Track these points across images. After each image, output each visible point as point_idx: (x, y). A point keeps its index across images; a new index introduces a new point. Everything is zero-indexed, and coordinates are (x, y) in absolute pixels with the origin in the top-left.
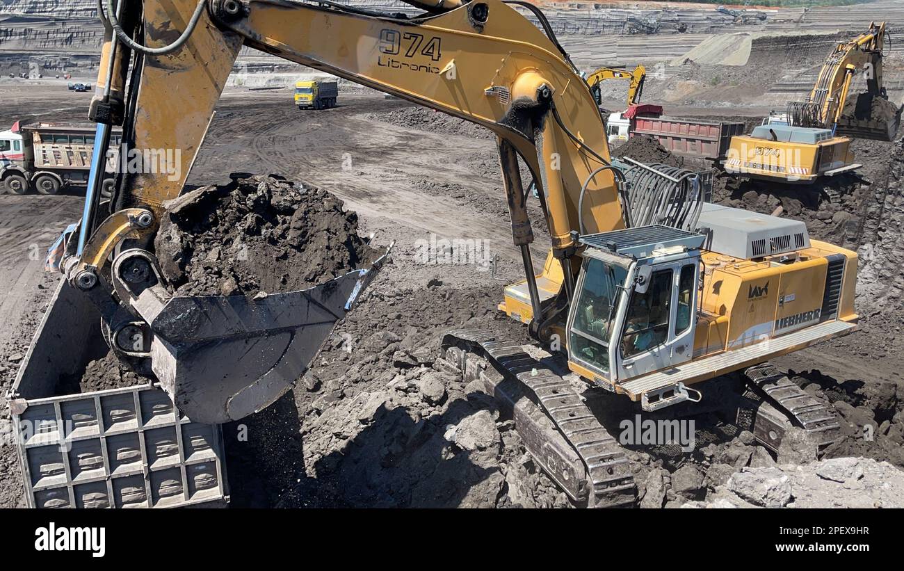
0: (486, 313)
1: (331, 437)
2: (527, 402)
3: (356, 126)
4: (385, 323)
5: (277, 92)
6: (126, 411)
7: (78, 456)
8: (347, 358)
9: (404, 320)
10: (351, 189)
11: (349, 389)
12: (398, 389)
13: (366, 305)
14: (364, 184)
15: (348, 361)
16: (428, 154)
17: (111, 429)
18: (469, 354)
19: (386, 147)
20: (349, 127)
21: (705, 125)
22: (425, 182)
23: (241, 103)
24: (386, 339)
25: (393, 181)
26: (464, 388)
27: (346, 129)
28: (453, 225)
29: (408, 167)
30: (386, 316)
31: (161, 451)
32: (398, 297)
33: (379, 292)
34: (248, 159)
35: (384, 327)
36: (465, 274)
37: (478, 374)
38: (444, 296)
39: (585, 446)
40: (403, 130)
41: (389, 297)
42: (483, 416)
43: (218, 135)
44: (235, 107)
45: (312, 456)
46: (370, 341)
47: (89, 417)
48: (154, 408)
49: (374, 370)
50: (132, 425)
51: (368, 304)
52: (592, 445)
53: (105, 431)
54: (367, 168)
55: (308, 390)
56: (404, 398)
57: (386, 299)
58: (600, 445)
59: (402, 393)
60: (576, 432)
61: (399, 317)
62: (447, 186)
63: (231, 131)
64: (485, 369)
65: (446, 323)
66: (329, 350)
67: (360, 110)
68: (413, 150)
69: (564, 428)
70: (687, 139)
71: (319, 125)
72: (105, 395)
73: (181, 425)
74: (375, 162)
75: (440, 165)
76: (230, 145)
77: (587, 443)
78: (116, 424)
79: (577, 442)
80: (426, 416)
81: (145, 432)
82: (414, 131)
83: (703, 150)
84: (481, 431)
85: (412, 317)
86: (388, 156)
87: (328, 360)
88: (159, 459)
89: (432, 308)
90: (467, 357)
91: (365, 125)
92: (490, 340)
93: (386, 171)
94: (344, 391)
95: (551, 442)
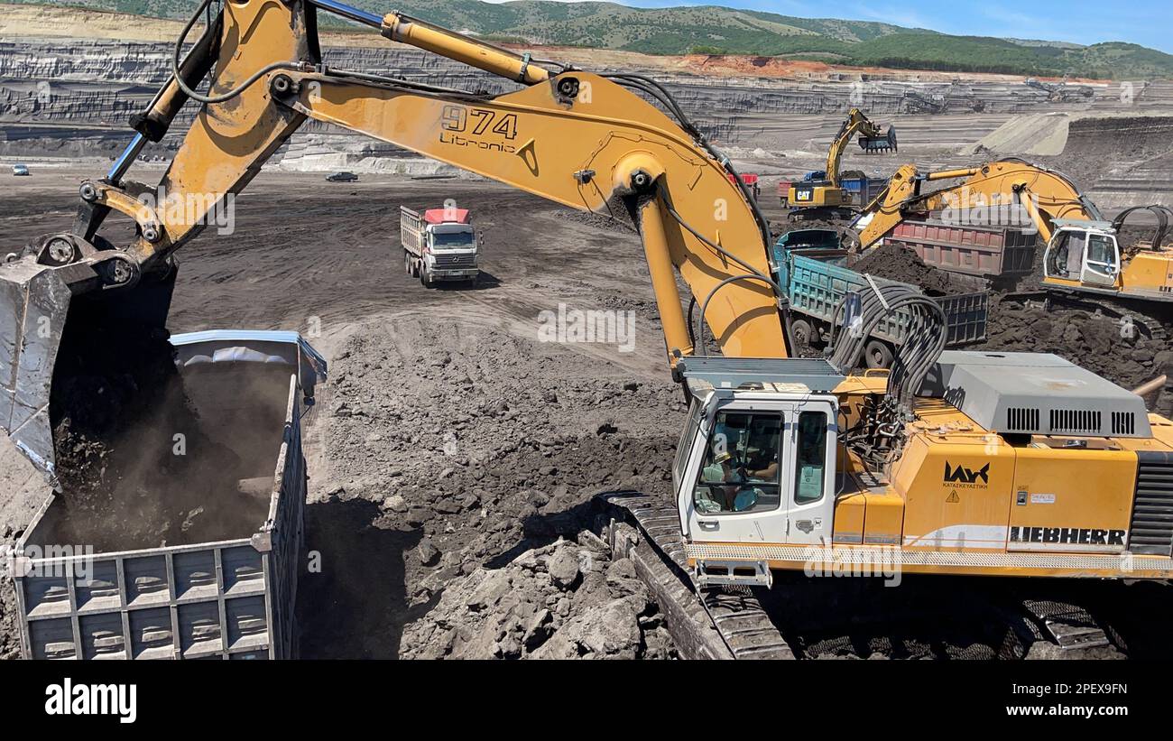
0: (654, 470)
1: (435, 627)
2: (683, 591)
3: (539, 226)
4: (536, 479)
5: (446, 182)
6: (157, 579)
7: (93, 634)
8: (479, 524)
9: (559, 476)
10: (519, 306)
11: (470, 564)
12: (525, 567)
13: (515, 455)
14: (537, 299)
15: (480, 527)
16: (625, 263)
17: (135, 601)
18: (619, 525)
19: (573, 253)
20: (530, 227)
21: (984, 232)
22: (615, 299)
23: (398, 195)
24: (532, 500)
25: (574, 296)
26: (607, 568)
27: (525, 229)
28: (643, 355)
29: (595, 279)
30: (538, 470)
31: (199, 634)
32: (557, 447)
33: (533, 438)
34: (396, 265)
35: (533, 484)
36: (649, 419)
37: (627, 551)
38: (617, 447)
39: (746, 653)
40: (599, 232)
41: (547, 446)
42: (619, 607)
43: (365, 234)
44: (391, 200)
45: (408, 651)
46: (511, 503)
47: (109, 584)
48: (191, 576)
49: (503, 541)
50: (162, 597)
51: (517, 454)
52: (756, 652)
53: (128, 604)
54: (544, 280)
55: (424, 564)
56: (529, 579)
57: (542, 448)
58: (766, 652)
59: (528, 572)
60: (737, 633)
61: (554, 472)
62: (642, 304)
63: (381, 229)
64: (636, 545)
65: (602, 482)
66: (458, 512)
67: (547, 206)
68: (607, 257)
69: (722, 627)
70: (960, 250)
71: (493, 224)
72: (129, 557)
73: (226, 600)
74: (555, 272)
75: (639, 277)
76: (376, 247)
77: (750, 649)
78: (142, 595)
79: (737, 646)
80: (552, 604)
81: (179, 607)
82: (612, 234)
83: (981, 264)
84: (614, 627)
85: (572, 472)
86: (574, 265)
87: (455, 525)
88: (196, 644)
89: (599, 462)
90: (617, 528)
91: (549, 225)
92: (644, 506)
93: (567, 284)
94: (463, 567)
95: (707, 646)
